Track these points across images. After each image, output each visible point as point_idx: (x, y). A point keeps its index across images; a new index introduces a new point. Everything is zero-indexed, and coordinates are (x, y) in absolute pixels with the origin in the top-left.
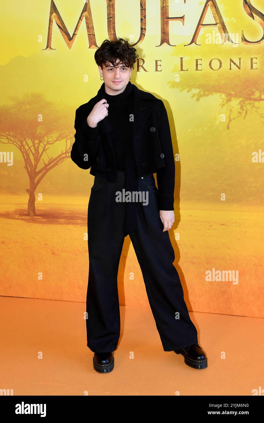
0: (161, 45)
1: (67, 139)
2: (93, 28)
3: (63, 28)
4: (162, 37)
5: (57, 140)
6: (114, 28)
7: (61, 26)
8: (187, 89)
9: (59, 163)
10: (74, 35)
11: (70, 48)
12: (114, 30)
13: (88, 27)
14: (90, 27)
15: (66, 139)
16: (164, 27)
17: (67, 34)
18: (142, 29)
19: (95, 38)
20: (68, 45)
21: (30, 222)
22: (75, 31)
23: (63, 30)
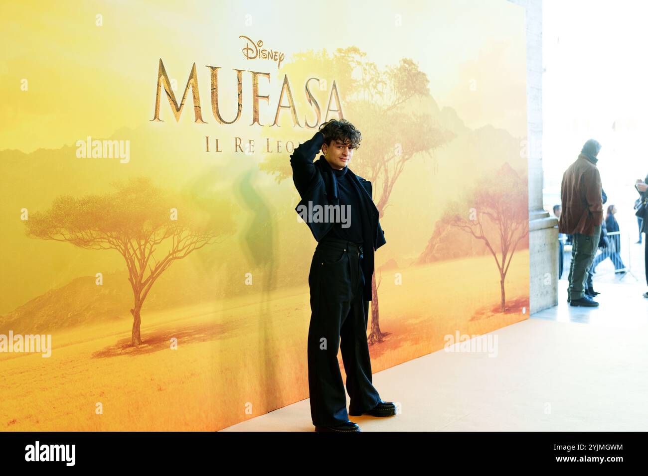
0: (253, 123)
1: (175, 235)
2: (199, 99)
3: (170, 95)
4: (254, 115)
5: (164, 238)
6: (217, 101)
7: (169, 93)
8: (272, 172)
9: (167, 267)
10: (182, 104)
11: (177, 121)
12: (217, 104)
13: (194, 97)
14: (196, 97)
15: (173, 236)
16: (255, 105)
17: (176, 104)
18: (239, 105)
19: (200, 111)
20: (176, 116)
21: (135, 355)
22: (182, 101)
23: (171, 98)
